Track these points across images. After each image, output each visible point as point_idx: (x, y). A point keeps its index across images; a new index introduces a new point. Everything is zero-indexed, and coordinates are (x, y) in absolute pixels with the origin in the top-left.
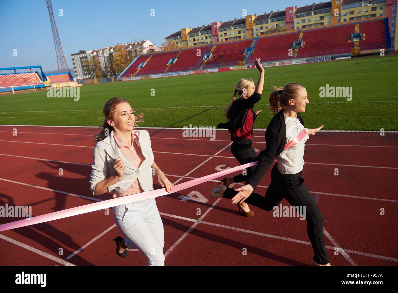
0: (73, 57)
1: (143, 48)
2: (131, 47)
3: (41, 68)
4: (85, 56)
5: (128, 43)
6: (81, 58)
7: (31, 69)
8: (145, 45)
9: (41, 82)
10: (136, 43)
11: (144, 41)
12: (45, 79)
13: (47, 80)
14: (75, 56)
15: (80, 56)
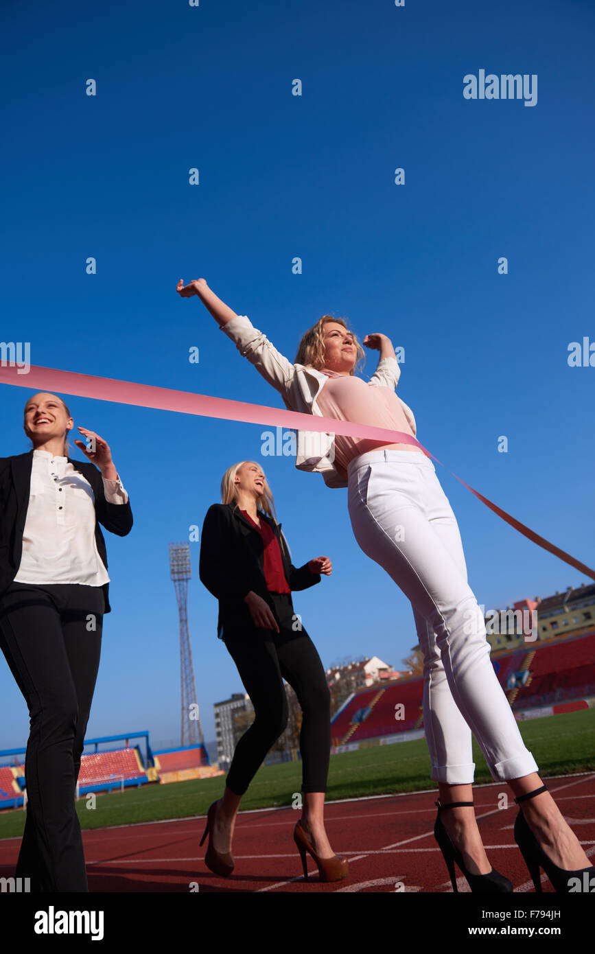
0: (218, 710)
1: (364, 676)
2: (338, 676)
3: (147, 737)
4: (242, 704)
5: (331, 669)
6: (234, 711)
7: (127, 740)
8: (368, 668)
9: (142, 770)
10: (350, 667)
11: (367, 659)
12: (150, 763)
13: (153, 765)
14: (221, 708)
15: (232, 707)
